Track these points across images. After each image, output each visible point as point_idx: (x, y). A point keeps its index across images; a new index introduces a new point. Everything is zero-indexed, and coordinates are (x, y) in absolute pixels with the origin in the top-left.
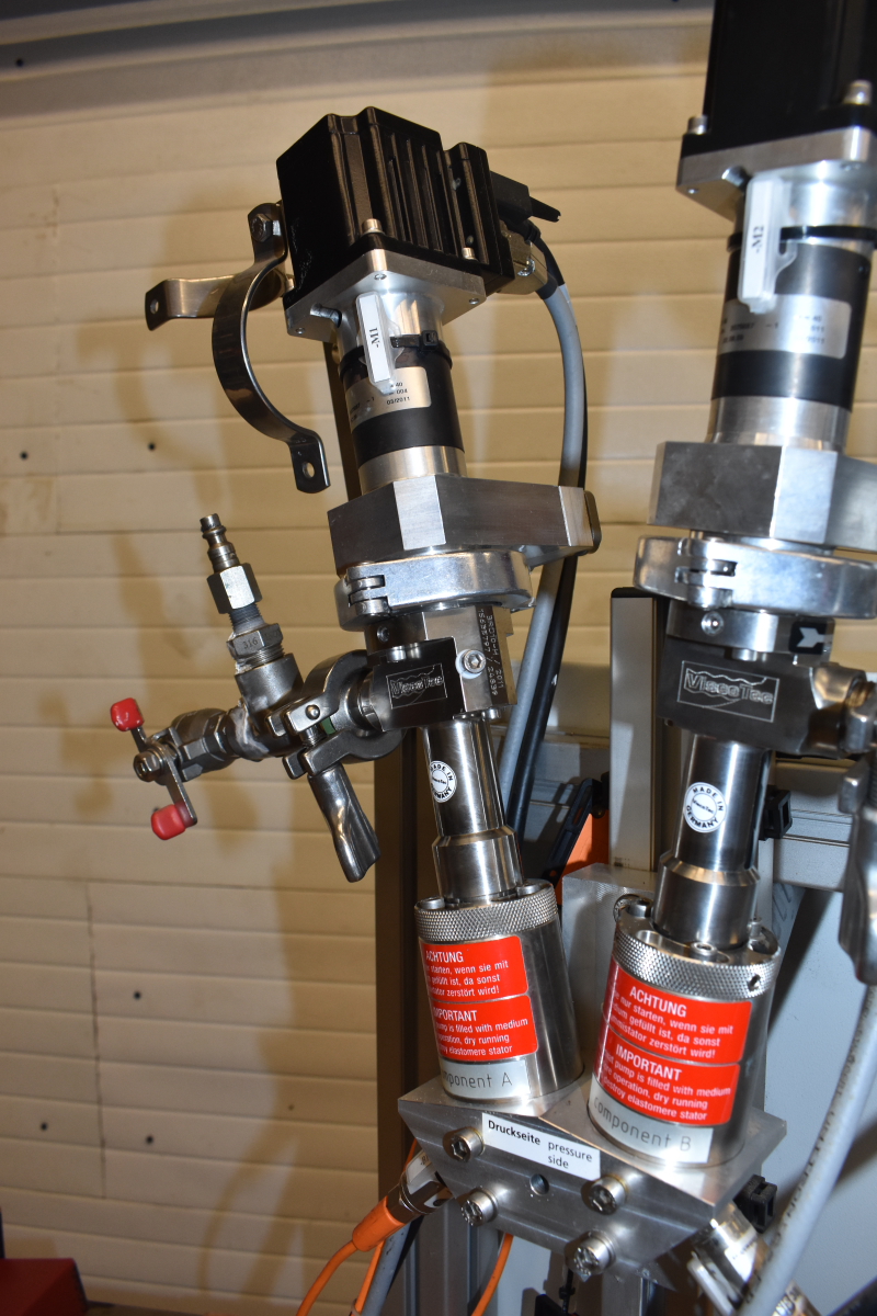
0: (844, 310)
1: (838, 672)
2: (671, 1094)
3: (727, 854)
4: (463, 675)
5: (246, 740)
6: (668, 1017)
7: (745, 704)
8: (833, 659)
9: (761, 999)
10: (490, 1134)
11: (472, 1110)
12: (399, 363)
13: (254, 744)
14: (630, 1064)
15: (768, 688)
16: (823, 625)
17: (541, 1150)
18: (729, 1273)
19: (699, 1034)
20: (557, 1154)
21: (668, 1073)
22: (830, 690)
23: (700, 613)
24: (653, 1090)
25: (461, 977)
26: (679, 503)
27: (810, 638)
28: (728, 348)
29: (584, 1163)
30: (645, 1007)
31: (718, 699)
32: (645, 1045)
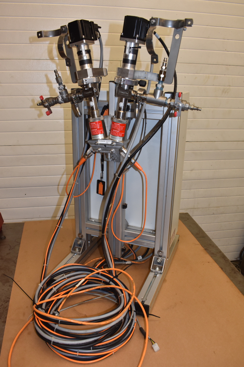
0: (135, 55)
1: (134, 91)
2: (118, 134)
3: (123, 109)
4: (95, 91)
5: (60, 101)
6: (118, 126)
7: (125, 94)
8: (134, 90)
9: (127, 124)
10: (99, 142)
11: (97, 140)
12: (86, 53)
13: (62, 101)
14: (114, 131)
15: (127, 92)
16: (133, 86)
17: (105, 142)
18: (124, 153)
19: (121, 127)
20: (107, 142)
21: (118, 131)
22: (133, 93)
23: (121, 85)
24: (117, 133)
25: (95, 125)
26: (119, 74)
27: (131, 88)
28: (124, 58)
29: (110, 142)
30: (116, 125)
31: (122, 94)
32: (116, 129)
